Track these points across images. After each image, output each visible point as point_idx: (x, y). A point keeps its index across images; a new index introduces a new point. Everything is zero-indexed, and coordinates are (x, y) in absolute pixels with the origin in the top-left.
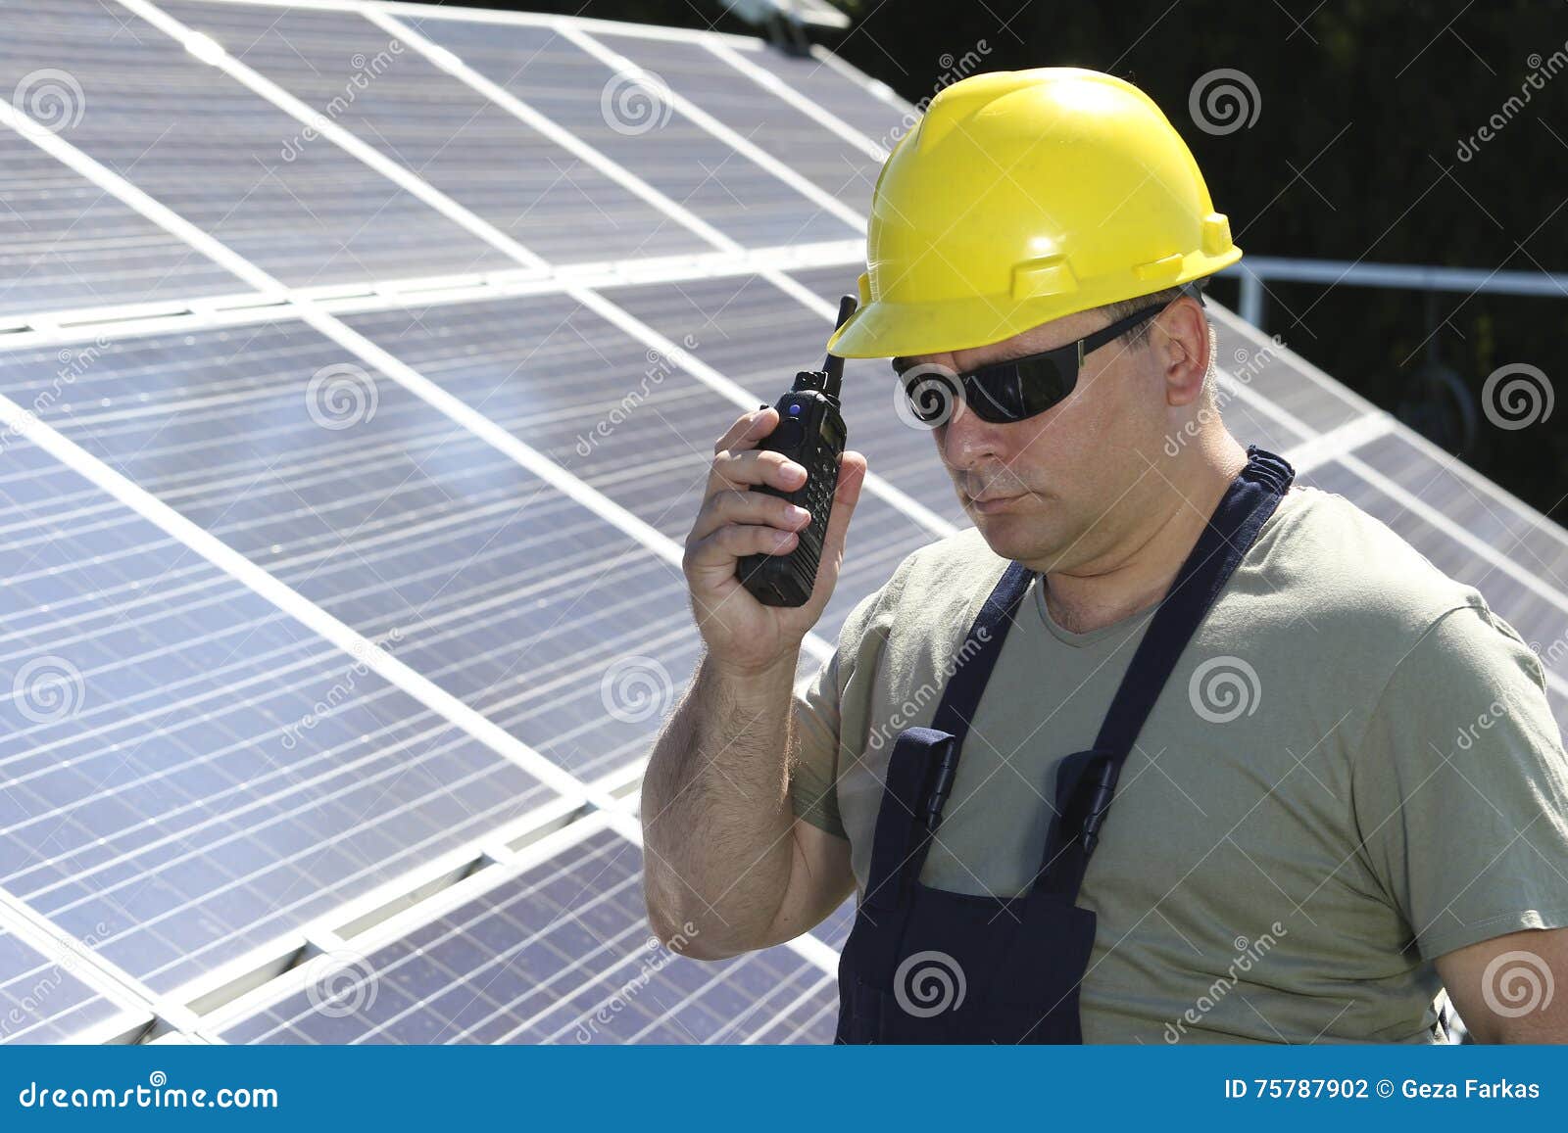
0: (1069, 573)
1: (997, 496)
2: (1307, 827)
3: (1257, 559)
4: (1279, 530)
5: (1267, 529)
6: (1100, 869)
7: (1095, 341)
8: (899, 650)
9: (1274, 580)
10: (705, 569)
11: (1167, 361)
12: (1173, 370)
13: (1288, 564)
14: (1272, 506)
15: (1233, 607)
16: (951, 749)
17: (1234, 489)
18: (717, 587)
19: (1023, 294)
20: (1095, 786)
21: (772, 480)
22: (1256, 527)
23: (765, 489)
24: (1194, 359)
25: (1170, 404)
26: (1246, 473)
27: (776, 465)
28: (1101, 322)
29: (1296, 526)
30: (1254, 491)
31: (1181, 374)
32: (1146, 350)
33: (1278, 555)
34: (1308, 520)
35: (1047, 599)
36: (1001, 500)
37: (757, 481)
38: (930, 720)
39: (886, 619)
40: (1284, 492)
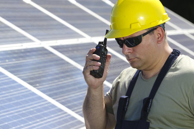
0: (145, 70)
1: (131, 59)
2: (182, 107)
3: (173, 66)
4: (177, 62)
5: (175, 61)
6: (150, 115)
7: (144, 34)
8: (121, 85)
9: (176, 69)
10: (86, 73)
11: (157, 37)
12: (158, 38)
13: (178, 67)
14: (176, 58)
15: (170, 74)
16: (128, 99)
17: (170, 56)
18: (88, 75)
19: (132, 28)
20: (149, 102)
21: (95, 59)
22: (174, 61)
23: (94, 60)
24: (162, 36)
25: (158, 43)
26: (172, 53)
27: (95, 56)
28: (146, 31)
29: (180, 61)
30: (173, 56)
31: (160, 39)
32: (153, 35)
33: (177, 65)
34: (182, 60)
35: (142, 74)
36: (132, 59)
37: (93, 59)
38: (125, 95)
39: (119, 80)
40: (179, 55)
